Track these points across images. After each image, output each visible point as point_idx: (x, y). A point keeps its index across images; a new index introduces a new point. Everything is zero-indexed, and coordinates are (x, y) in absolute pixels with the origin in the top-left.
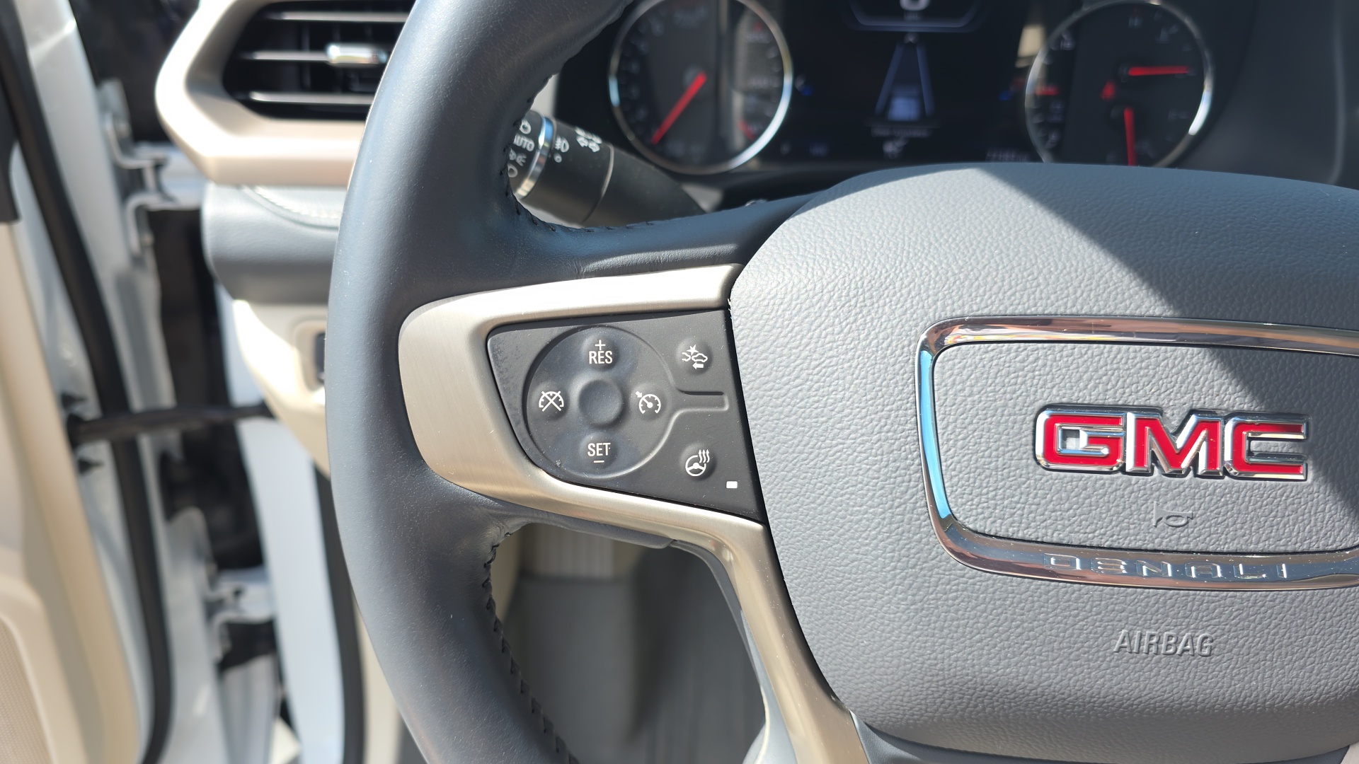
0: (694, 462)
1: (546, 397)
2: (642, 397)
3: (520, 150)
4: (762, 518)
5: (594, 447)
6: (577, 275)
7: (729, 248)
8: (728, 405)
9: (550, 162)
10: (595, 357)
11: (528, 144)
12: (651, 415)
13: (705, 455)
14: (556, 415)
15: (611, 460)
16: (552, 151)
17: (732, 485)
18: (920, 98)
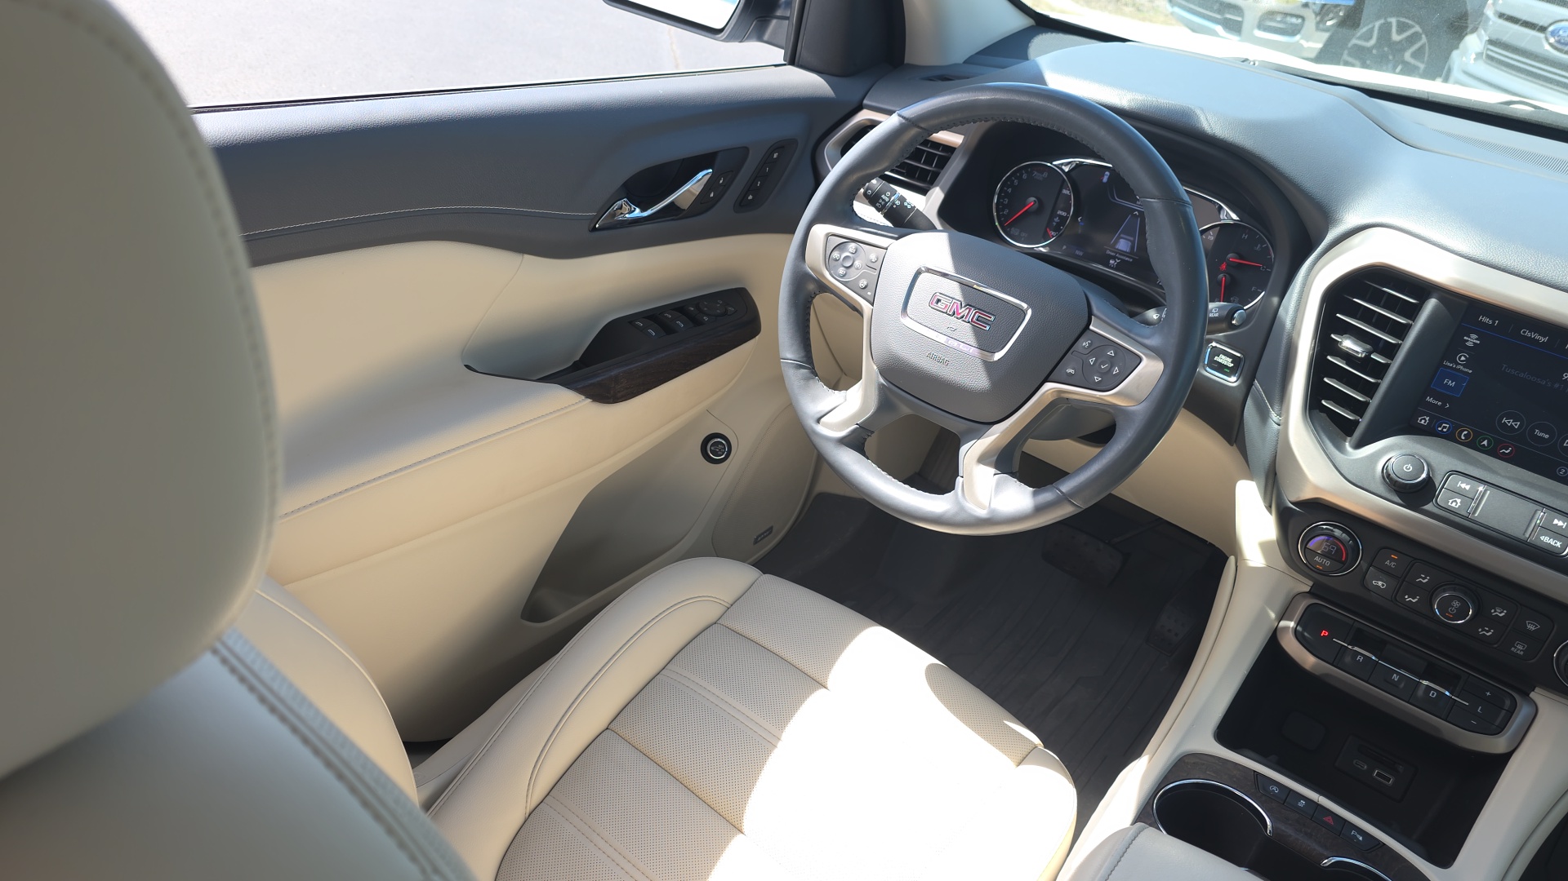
0: (863, 283)
1: (836, 254)
2: (857, 263)
3: (883, 200)
4: (872, 304)
5: (841, 271)
6: (857, 229)
7: (896, 236)
8: (876, 273)
9: (892, 206)
10: (851, 250)
11: (887, 200)
12: (857, 269)
13: (865, 283)
14: (836, 260)
15: (844, 276)
16: (894, 204)
17: (869, 293)
18: (1133, 242)
